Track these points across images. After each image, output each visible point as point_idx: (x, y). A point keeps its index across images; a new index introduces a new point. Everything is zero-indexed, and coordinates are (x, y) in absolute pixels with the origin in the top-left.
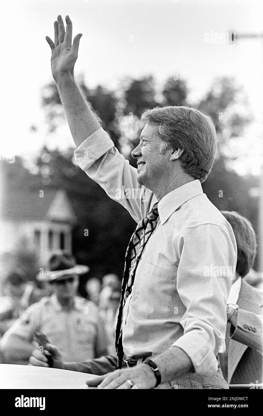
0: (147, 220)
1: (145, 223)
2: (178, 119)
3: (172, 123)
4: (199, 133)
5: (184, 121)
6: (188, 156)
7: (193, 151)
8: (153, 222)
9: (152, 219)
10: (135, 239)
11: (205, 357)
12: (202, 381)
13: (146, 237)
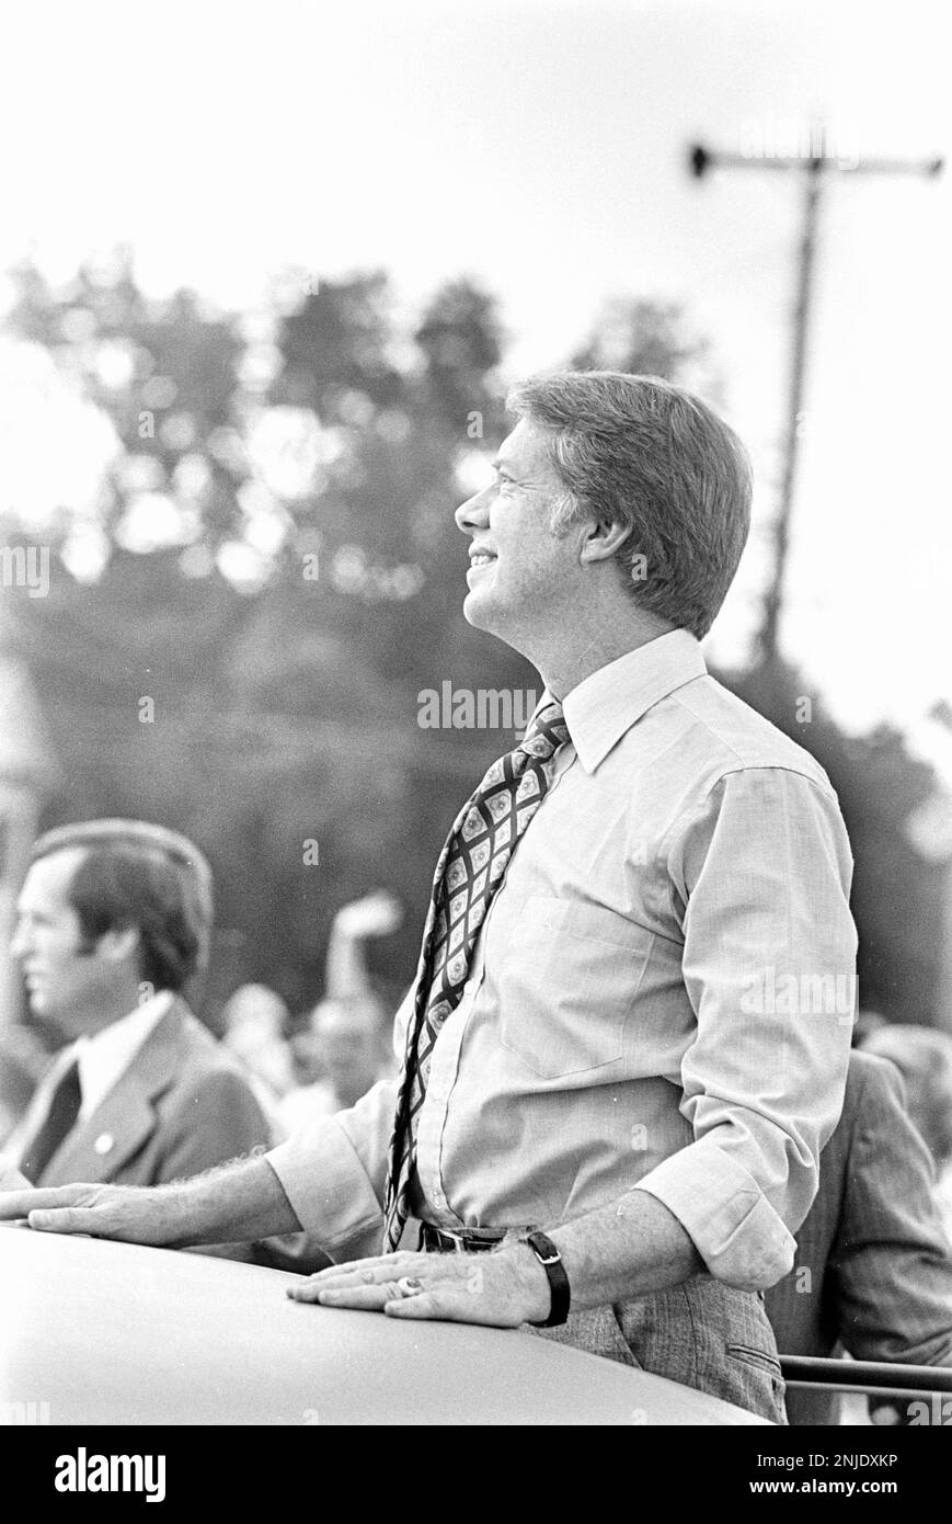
1: (514, 770)
10: (473, 825)
11: (741, 1225)
12: (725, 1328)
13: (522, 815)
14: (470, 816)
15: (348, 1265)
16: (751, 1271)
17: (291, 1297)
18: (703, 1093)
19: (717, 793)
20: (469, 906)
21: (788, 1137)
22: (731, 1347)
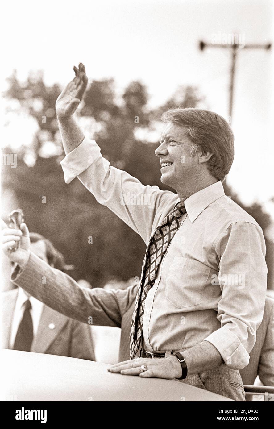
0: (172, 217)
1: (170, 220)
2: (207, 123)
3: (202, 127)
4: (226, 138)
5: (213, 125)
6: (216, 160)
7: (221, 155)
8: (178, 220)
9: (178, 216)
10: (158, 235)
11: (235, 352)
12: (229, 378)
13: (172, 233)
14: (157, 233)
15: (125, 362)
16: (237, 364)
17: (109, 371)
18: (224, 313)
19: (230, 229)
20: (156, 258)
21: (248, 326)
22: (231, 383)
